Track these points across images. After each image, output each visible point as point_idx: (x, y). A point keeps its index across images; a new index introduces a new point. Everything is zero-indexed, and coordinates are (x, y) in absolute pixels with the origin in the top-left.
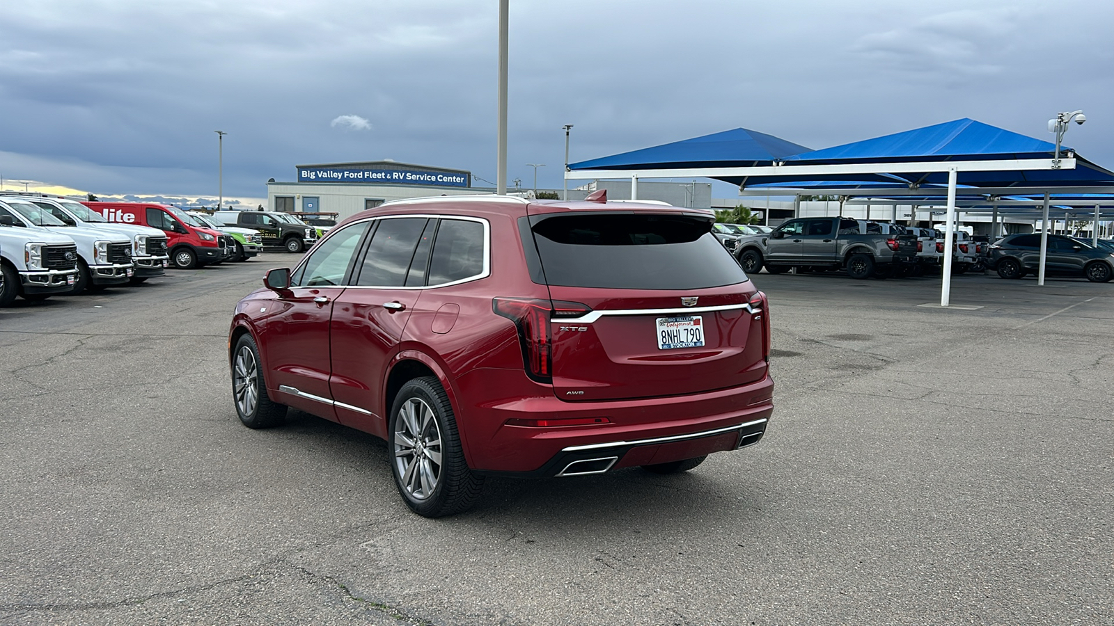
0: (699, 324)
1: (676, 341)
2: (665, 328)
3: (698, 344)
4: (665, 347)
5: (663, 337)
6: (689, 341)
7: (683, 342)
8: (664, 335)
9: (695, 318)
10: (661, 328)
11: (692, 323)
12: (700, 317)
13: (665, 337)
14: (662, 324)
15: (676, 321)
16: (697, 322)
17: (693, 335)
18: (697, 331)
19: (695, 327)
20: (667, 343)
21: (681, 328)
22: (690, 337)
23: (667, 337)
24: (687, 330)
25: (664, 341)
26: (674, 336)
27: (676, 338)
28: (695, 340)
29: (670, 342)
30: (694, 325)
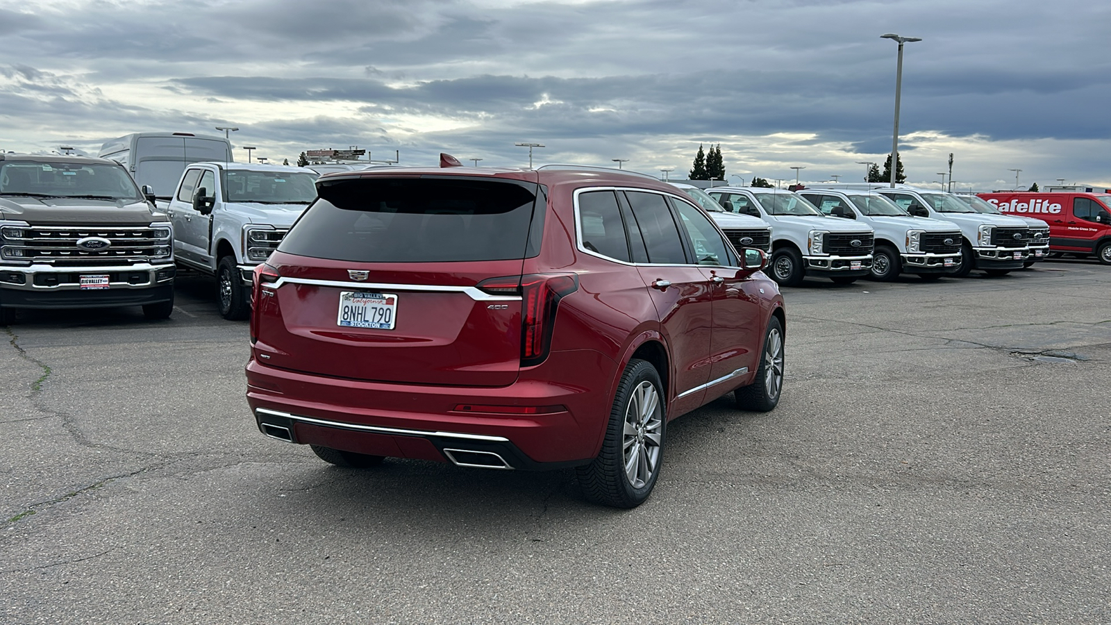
0: (393, 304)
1: (359, 320)
2: (350, 303)
3: (385, 327)
4: (344, 324)
5: (345, 313)
6: (376, 321)
7: (368, 321)
8: (346, 311)
9: (387, 296)
10: (344, 302)
11: (384, 301)
12: (395, 297)
13: (347, 313)
14: (347, 298)
15: (364, 297)
16: (390, 301)
17: (382, 315)
18: (388, 311)
19: (385, 307)
20: (348, 320)
21: (369, 305)
22: (378, 317)
23: (349, 313)
24: (376, 308)
25: (346, 317)
26: (358, 314)
27: (360, 316)
28: (382, 321)
29: (352, 319)
30: (387, 304)
